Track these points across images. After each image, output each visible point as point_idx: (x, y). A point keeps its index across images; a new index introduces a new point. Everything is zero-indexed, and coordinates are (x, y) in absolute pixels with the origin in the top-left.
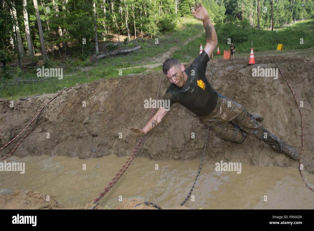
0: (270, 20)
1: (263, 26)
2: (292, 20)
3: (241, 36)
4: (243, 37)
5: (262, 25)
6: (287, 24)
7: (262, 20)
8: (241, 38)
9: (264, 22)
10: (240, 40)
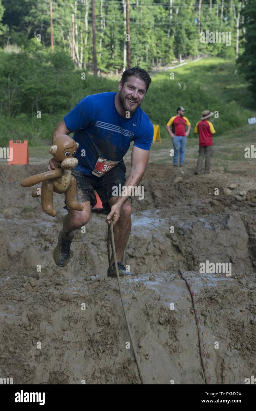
0: (122, 50)
1: (105, 65)
2: (174, 58)
3: (51, 94)
4: (58, 97)
5: (103, 62)
6: (163, 65)
7: (101, 49)
8: (51, 100)
9: (107, 54)
10: (49, 105)
